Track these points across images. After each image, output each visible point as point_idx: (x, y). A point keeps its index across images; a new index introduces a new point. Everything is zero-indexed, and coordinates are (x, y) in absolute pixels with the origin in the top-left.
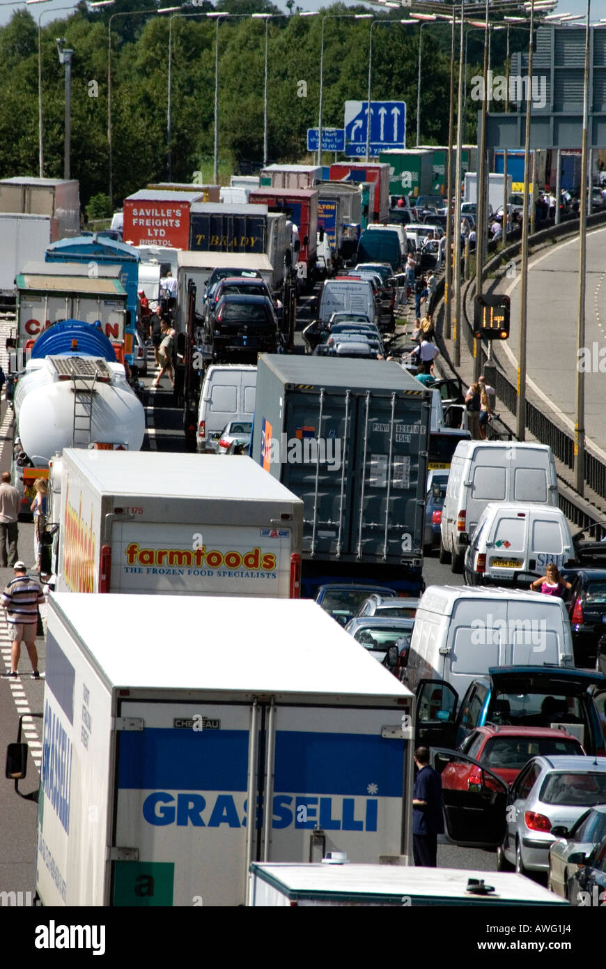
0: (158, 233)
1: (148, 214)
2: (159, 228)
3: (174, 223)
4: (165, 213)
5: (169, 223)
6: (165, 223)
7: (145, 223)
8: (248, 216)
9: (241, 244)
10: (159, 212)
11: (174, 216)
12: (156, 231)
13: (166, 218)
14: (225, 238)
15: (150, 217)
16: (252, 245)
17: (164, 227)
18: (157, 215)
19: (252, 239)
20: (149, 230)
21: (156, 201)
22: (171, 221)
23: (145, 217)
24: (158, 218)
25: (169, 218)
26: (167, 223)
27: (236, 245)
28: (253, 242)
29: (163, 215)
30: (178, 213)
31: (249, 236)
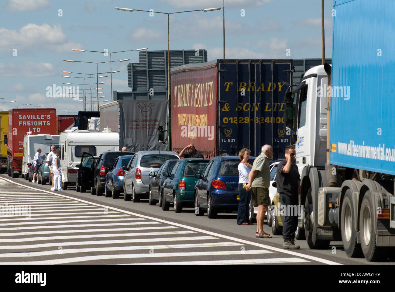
0: (36, 130)
1: (29, 118)
2: (36, 127)
3: (46, 123)
4: (40, 117)
5: (43, 123)
6: (40, 123)
7: (27, 124)
8: (275, 61)
9: (269, 90)
10: (36, 117)
11: (46, 119)
12: (34, 128)
13: (41, 120)
14: (253, 85)
15: (30, 120)
16: (280, 90)
17: (40, 126)
18: (34, 118)
19: (279, 84)
20: (30, 128)
21: (34, 109)
22: (44, 122)
23: (27, 120)
24: (35, 120)
25: (43, 120)
26: (41, 123)
27: (263, 90)
28: (280, 87)
29: (38, 118)
30: (49, 117)
31: (276, 81)
